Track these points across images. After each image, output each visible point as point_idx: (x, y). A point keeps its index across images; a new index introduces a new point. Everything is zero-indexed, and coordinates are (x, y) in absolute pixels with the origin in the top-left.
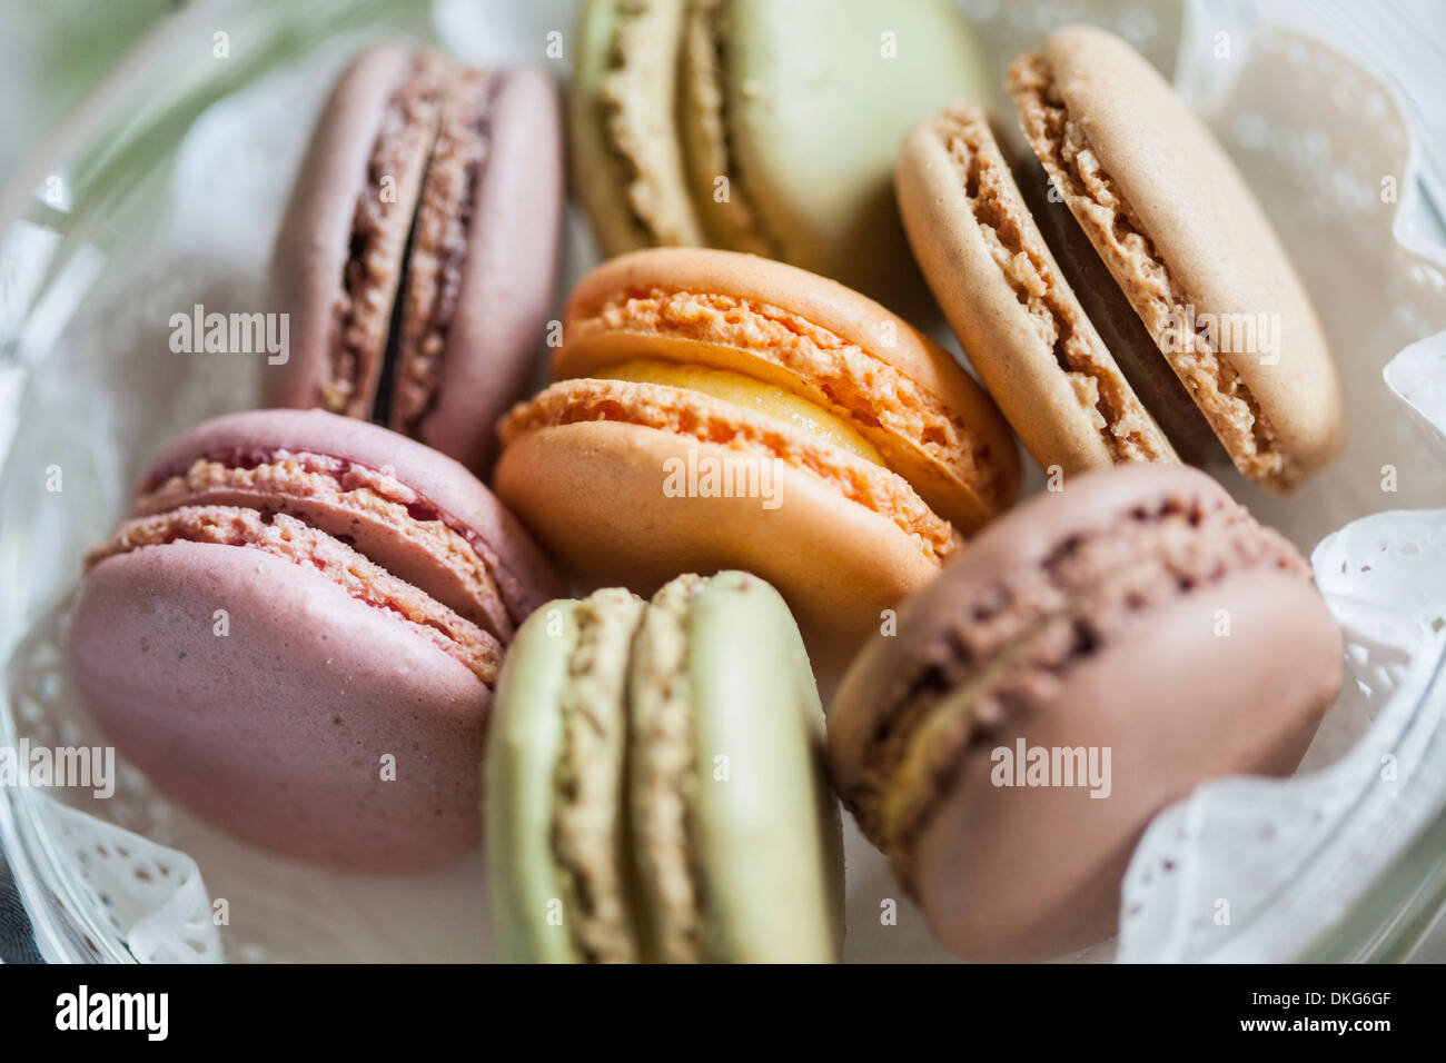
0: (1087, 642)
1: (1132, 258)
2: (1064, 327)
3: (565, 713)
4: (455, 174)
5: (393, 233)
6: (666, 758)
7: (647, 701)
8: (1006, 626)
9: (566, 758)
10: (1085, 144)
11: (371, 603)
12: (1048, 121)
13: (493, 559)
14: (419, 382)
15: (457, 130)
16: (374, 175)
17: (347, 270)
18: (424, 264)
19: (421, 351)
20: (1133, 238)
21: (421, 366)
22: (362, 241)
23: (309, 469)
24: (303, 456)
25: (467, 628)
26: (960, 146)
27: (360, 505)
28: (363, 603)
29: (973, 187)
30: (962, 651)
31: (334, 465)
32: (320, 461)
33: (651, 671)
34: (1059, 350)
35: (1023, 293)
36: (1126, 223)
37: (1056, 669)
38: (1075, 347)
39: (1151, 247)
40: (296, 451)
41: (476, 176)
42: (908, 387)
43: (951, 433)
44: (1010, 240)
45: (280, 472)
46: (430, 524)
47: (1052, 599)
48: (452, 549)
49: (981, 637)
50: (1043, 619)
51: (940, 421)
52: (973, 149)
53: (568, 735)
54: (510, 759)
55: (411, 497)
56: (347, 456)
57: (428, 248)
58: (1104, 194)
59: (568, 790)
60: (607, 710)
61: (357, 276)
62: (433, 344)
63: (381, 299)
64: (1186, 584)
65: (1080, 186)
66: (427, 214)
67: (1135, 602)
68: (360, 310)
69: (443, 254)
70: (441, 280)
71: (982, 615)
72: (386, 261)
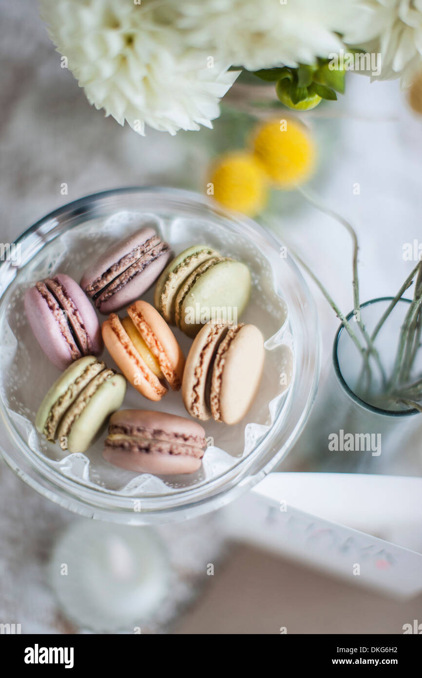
0: (147, 450)
1: (216, 383)
2: (198, 384)
3: (69, 389)
4: (133, 271)
5: (115, 274)
6: (76, 411)
7: (81, 398)
8: (140, 434)
9: (62, 397)
10: (225, 358)
11: (63, 335)
12: (225, 348)
13: (89, 341)
14: (105, 297)
15: (140, 264)
16: (119, 262)
17: (104, 273)
18: (117, 282)
19: (108, 293)
20: (219, 381)
21: (107, 295)
22: (109, 271)
23: (71, 306)
24: (72, 303)
25: (76, 348)
26: (210, 338)
27: (73, 319)
28: (61, 334)
29: (204, 348)
30: (131, 431)
31: (75, 308)
32: (74, 306)
33: (85, 394)
34: (195, 387)
35: (196, 374)
36: (220, 377)
37: (141, 449)
38: (197, 389)
39: (221, 384)
40: (72, 301)
41: (136, 274)
42: (169, 365)
43: (172, 376)
44: (201, 363)
45: (66, 302)
46: (83, 329)
47: (150, 437)
48: (82, 336)
49: (135, 433)
50: (146, 439)
51: (171, 373)
52: (212, 340)
53: (66, 393)
54: (55, 390)
55: (82, 323)
56: (79, 309)
57: (120, 279)
58: (221, 370)
59: (60, 403)
60: (75, 393)
61: (105, 275)
62: (110, 294)
63: (105, 283)
64: (171, 453)
65: (218, 365)
66: (124, 274)
67: (160, 450)
68: (101, 282)
69: (121, 283)
70: (118, 286)
71: (139, 430)
72: (110, 278)
